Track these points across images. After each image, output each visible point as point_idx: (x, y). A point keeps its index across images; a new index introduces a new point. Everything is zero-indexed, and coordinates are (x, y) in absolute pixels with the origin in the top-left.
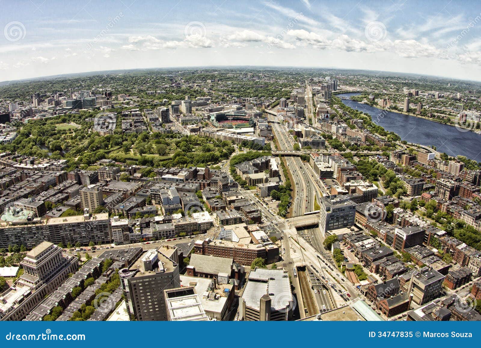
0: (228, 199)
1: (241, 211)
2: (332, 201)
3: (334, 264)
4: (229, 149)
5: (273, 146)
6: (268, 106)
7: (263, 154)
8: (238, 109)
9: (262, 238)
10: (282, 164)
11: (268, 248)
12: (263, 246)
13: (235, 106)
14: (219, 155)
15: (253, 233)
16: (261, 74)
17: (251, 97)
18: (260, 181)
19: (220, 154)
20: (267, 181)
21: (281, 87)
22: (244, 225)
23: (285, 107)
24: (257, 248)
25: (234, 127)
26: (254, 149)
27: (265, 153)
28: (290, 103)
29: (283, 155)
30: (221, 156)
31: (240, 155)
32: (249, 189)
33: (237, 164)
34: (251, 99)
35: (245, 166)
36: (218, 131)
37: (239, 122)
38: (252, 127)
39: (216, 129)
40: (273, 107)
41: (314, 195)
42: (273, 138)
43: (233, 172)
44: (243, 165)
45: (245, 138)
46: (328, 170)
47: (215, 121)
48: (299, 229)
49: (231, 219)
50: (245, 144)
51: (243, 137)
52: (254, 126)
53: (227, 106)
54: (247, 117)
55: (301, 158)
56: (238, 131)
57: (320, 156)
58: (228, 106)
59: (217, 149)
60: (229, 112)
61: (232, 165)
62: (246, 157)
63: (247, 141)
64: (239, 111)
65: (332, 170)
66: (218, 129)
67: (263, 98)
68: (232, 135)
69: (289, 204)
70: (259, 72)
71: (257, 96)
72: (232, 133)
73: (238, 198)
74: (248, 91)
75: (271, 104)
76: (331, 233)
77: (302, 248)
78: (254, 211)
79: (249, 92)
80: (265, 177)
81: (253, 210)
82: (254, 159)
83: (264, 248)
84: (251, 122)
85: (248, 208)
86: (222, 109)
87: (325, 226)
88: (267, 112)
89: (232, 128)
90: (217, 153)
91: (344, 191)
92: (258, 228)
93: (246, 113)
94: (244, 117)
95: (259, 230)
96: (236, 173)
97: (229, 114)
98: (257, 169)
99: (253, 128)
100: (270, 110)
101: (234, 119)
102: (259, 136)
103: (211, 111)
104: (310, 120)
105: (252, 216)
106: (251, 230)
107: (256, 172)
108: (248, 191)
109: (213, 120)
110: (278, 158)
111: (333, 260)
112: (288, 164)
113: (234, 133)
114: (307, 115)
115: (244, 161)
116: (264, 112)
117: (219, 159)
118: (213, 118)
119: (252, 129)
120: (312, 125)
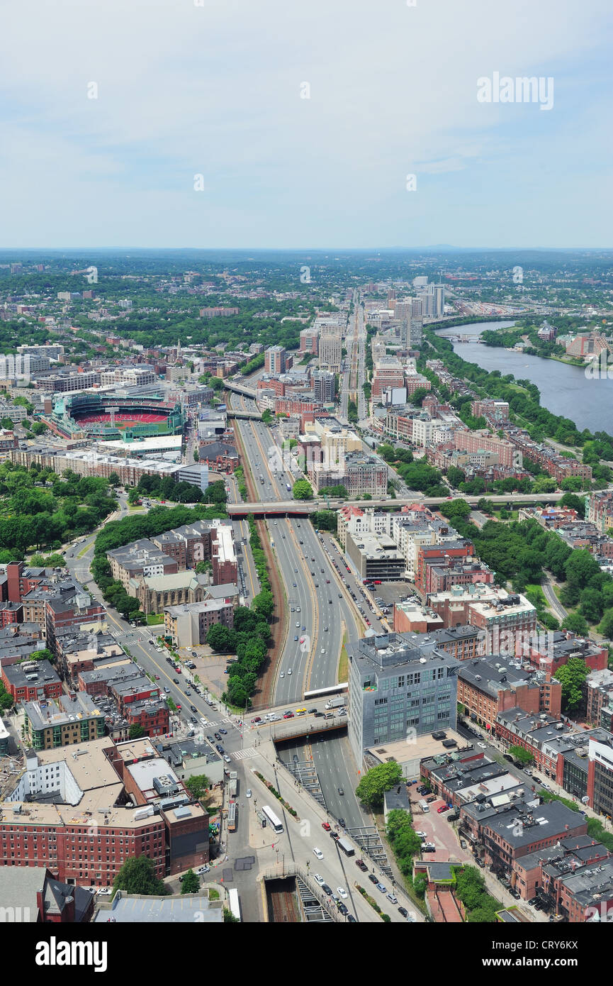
0: (72, 659)
1: (110, 694)
2: (382, 652)
3: (389, 864)
4: (97, 503)
5: (232, 490)
6: (235, 369)
7: (197, 515)
8: (143, 380)
9: (156, 787)
10: (256, 541)
11: (173, 817)
12: (157, 813)
13: (132, 372)
14: (64, 523)
15: (130, 767)
16: (224, 275)
17: (184, 345)
18: (181, 595)
19: (68, 517)
20: (200, 595)
21: (278, 314)
22: (107, 742)
23: (283, 371)
24: (136, 820)
25: (123, 433)
26: (174, 500)
27: (203, 510)
28: (296, 361)
29: (259, 516)
30: (71, 525)
31: (126, 521)
32: (144, 624)
33: (114, 546)
34: (186, 349)
35: (139, 553)
36: (70, 448)
37: (138, 421)
38: (177, 433)
39: (64, 443)
40: (248, 374)
41: (343, 634)
42: (238, 466)
43: (103, 572)
44: (132, 551)
45: (151, 469)
46: (390, 554)
47: (65, 417)
48: (282, 745)
49: (71, 725)
50: (150, 484)
51: (145, 465)
52: (184, 430)
53: (109, 373)
54: (166, 403)
55: (314, 522)
56: (136, 446)
57: (365, 515)
58: (113, 373)
59: (61, 501)
60: (113, 391)
61: (100, 552)
62: (144, 524)
63: (157, 477)
64: (144, 387)
65: (400, 556)
66: (73, 442)
67: (219, 348)
68: (113, 458)
69: (263, 666)
70: (220, 267)
71: (204, 341)
72: (114, 455)
73: (102, 656)
74: (179, 326)
75: (244, 364)
76: (382, 757)
77: (287, 812)
78: (146, 696)
79: (182, 330)
80: (194, 585)
81: (145, 690)
82: (169, 529)
83: (158, 819)
84: (175, 418)
85: (129, 684)
86: (95, 380)
87: (361, 733)
88: (227, 389)
89: (117, 437)
90: (59, 517)
91: (430, 620)
92: (150, 750)
93: (162, 393)
94: (157, 405)
95: (152, 757)
96: (111, 575)
97: (114, 395)
98: (173, 562)
99: (180, 437)
100: (238, 380)
101: (123, 411)
102: (197, 459)
103: (59, 387)
104: (353, 408)
105: (139, 711)
106: (126, 759)
107: (170, 569)
108: (142, 629)
109: (60, 416)
110: (246, 523)
111: (387, 851)
112: (272, 541)
113: (121, 453)
114: (345, 392)
115: (137, 538)
116: (219, 386)
117: (63, 535)
118: (60, 408)
119: (176, 441)
120: (356, 421)
